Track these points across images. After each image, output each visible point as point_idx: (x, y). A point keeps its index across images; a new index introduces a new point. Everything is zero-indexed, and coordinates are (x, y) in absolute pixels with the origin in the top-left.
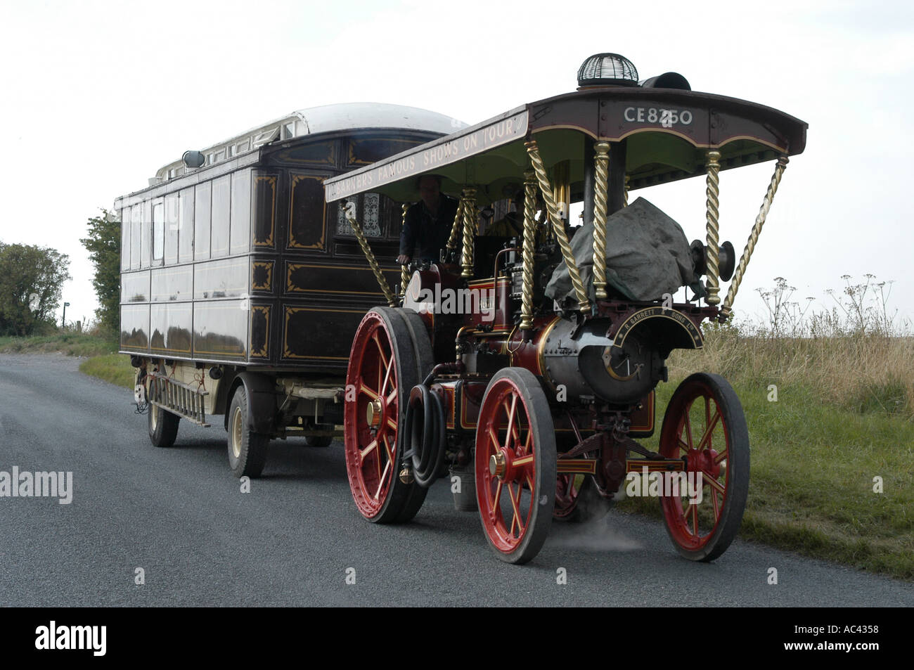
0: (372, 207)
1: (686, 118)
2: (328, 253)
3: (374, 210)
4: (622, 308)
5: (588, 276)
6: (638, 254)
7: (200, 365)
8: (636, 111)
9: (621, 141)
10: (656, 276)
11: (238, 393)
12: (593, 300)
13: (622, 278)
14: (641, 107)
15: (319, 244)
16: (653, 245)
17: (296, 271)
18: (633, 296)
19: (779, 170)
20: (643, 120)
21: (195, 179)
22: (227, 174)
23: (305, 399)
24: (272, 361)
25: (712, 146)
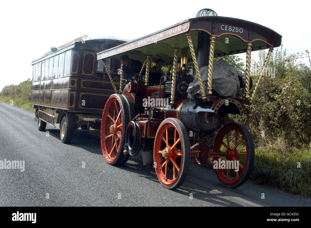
0: (108, 64)
1: (241, 31)
2: (94, 77)
3: (109, 65)
4: (217, 98)
5: (205, 86)
6: (224, 79)
7: (53, 109)
8: (225, 27)
9: (219, 37)
10: (230, 87)
11: (64, 118)
12: (208, 95)
13: (217, 87)
14: (227, 25)
15: (91, 74)
16: (228, 76)
17: (84, 82)
18: (221, 94)
19: (270, 52)
20: (227, 30)
21: (54, 54)
22: (64, 52)
23: (85, 121)
24: (75, 109)
25: (249, 42)
